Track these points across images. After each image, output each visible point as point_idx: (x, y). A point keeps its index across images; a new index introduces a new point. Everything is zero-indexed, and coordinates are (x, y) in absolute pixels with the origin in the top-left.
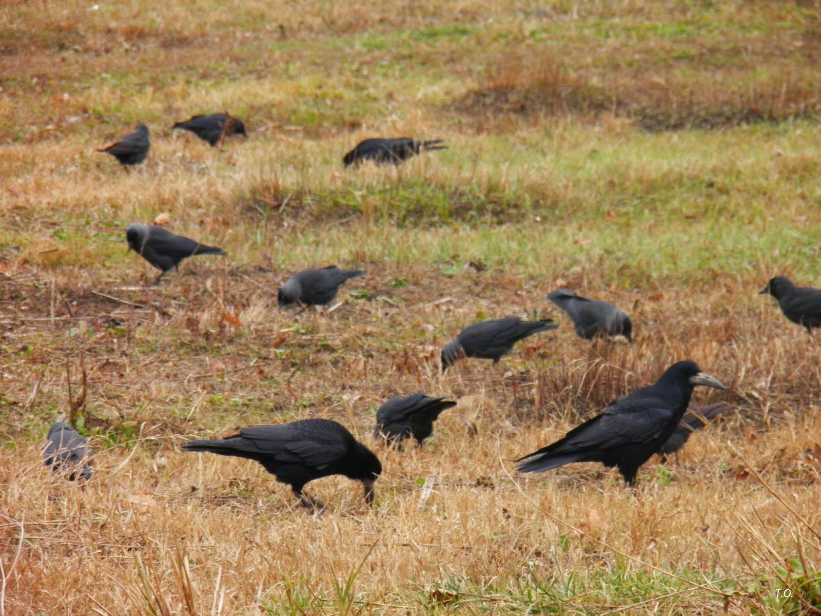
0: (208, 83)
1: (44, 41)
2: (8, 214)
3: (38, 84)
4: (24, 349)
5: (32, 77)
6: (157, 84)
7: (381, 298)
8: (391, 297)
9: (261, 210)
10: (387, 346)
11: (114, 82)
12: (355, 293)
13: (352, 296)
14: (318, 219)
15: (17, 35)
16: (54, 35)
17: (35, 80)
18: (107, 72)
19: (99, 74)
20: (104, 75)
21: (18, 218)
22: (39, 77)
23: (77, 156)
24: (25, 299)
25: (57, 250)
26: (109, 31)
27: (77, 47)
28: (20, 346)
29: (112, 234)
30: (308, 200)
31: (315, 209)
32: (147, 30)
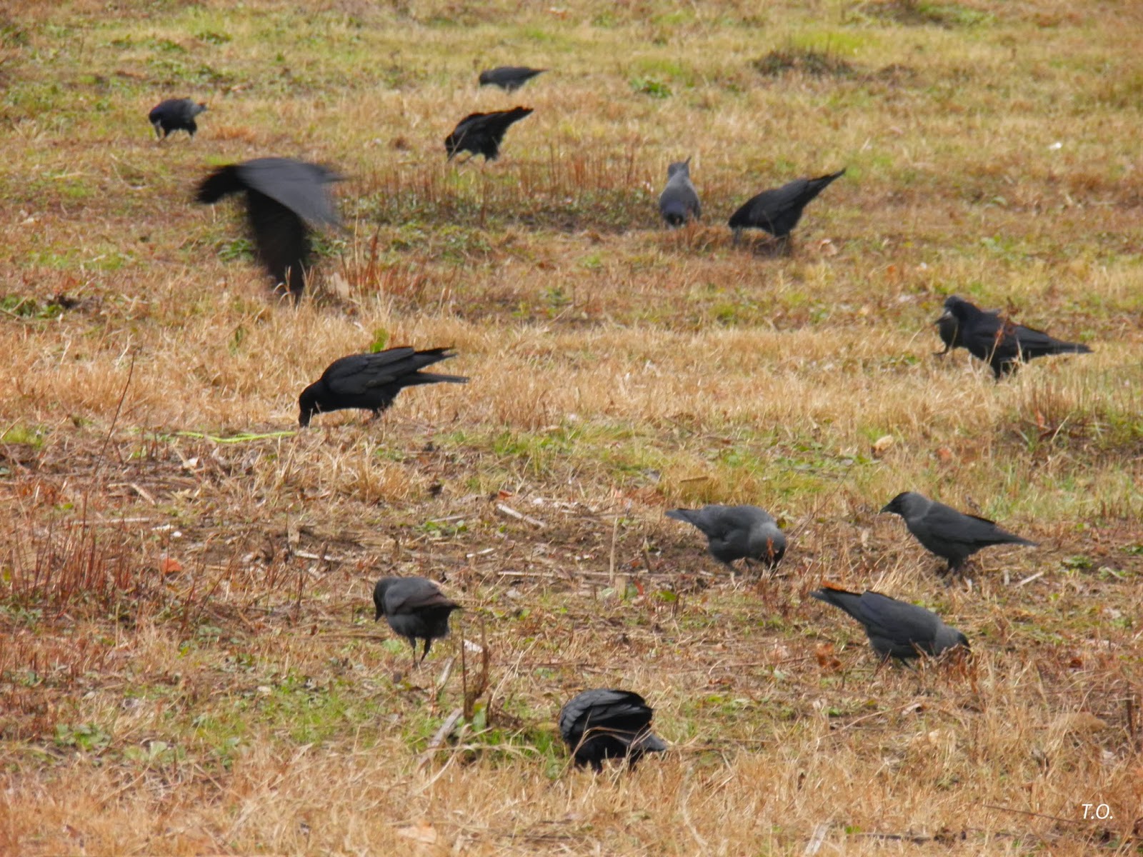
0: (1130, 258)
1: (957, 188)
2: (664, 424)
3: (889, 246)
4: (518, 613)
5: (883, 237)
6: (1054, 257)
7: (1104, 570)
8: (1119, 569)
9: (1026, 438)
10: (1040, 636)
11: (997, 250)
12: (1068, 561)
13: (1063, 564)
14: (1103, 455)
15: (918, 177)
16: (971, 180)
17: (886, 242)
18: (991, 236)
19: (980, 238)
20: (985, 240)
21: (676, 431)
22: (891, 237)
23: (843, 351)
24: (597, 544)
25: (706, 478)
26: (1051, 179)
27: (1000, 199)
28: (514, 609)
29: (802, 460)
30: (1096, 426)
31: (1103, 440)
32: (1103, 181)
